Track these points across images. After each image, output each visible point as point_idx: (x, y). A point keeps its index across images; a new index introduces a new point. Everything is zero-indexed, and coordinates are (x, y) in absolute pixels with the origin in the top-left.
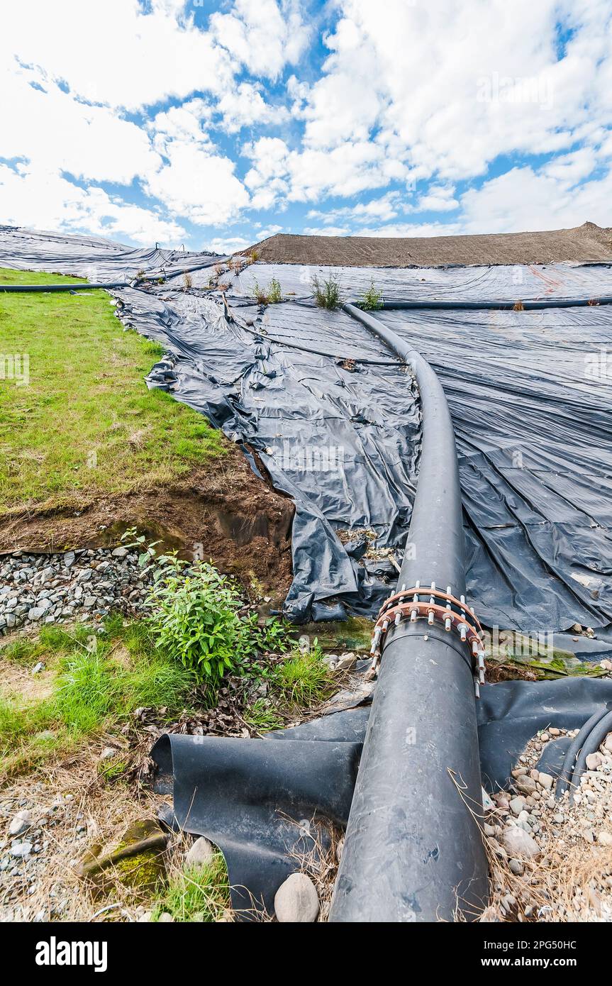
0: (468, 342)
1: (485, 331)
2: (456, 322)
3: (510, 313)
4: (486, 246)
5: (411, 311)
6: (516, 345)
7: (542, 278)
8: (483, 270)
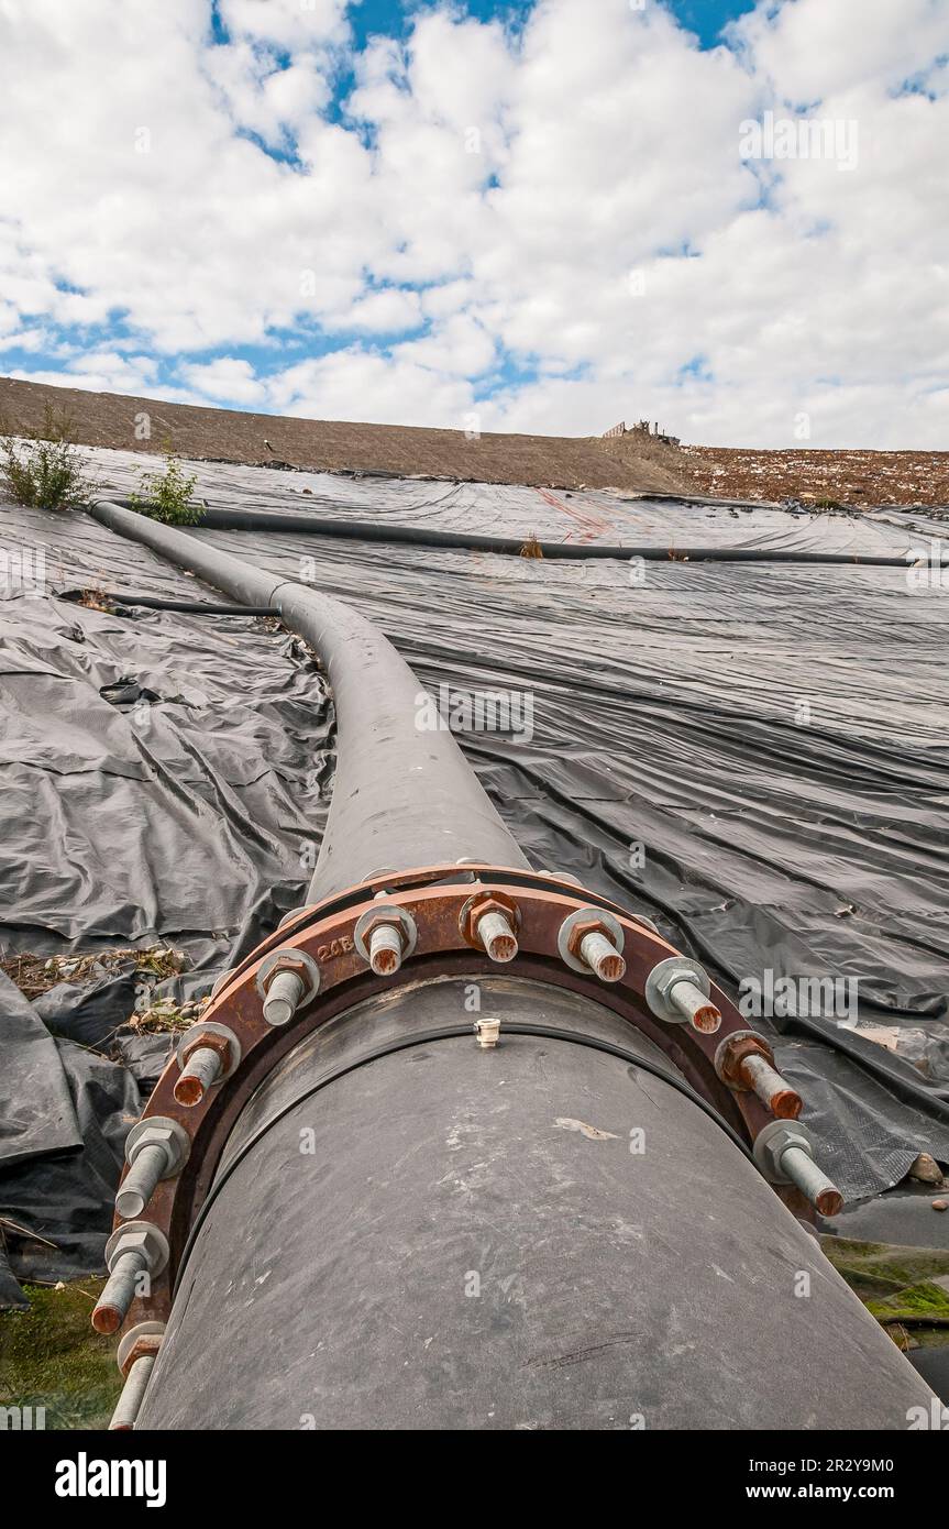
0: (435, 603)
1: (465, 585)
2: (396, 565)
3: (517, 560)
4: (443, 449)
5: (282, 537)
6: (542, 614)
7: (568, 511)
8: (444, 489)
